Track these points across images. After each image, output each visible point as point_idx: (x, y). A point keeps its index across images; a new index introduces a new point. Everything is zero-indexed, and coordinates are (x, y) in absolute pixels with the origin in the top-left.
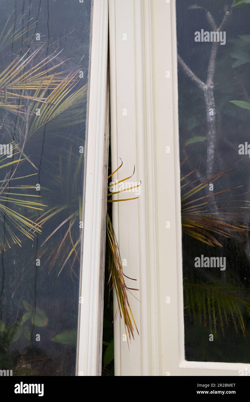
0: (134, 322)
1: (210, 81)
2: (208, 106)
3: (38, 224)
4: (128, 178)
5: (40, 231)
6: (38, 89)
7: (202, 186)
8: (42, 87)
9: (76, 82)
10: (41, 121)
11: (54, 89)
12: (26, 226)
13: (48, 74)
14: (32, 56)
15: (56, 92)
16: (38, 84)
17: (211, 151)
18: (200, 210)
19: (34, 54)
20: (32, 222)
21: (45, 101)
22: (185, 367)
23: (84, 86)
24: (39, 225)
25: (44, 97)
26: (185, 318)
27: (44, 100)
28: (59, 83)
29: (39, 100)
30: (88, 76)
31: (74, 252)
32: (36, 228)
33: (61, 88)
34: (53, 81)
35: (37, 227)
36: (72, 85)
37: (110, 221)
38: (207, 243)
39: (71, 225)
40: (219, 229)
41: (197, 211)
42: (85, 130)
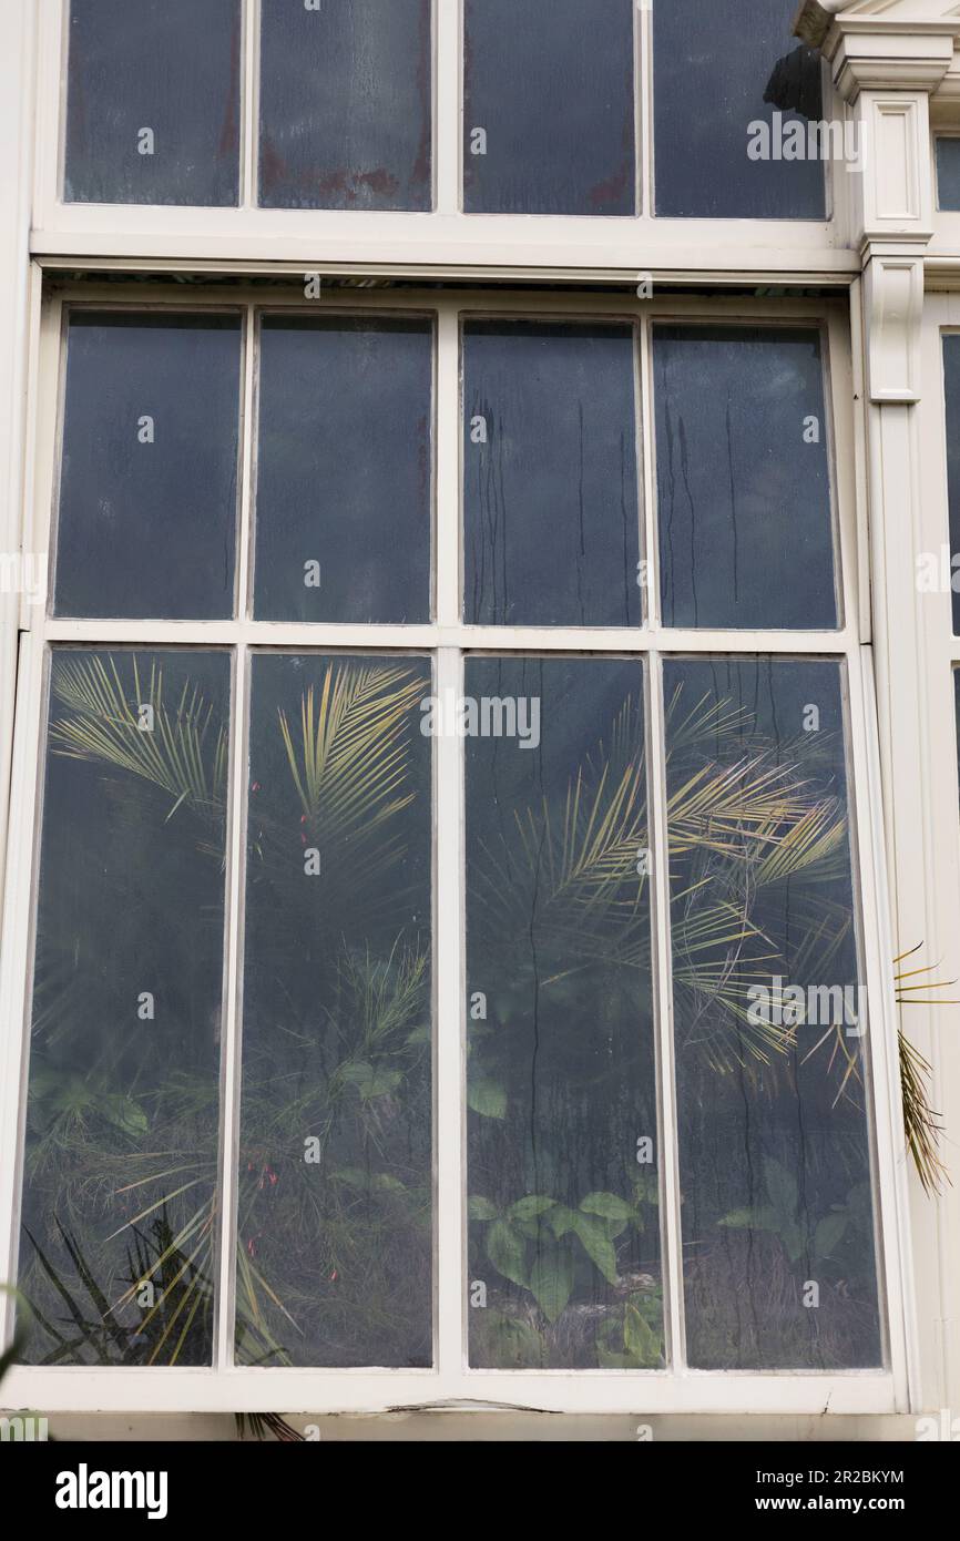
3: (791, 1030)
6: (763, 822)
8: (770, 820)
11: (794, 825)
12: (773, 1034)
13: (780, 798)
14: (750, 766)
15: (799, 829)
16: (762, 813)
19: (752, 764)
20: (781, 1028)
21: (782, 842)
24: (793, 1032)
25: (775, 835)
27: (778, 841)
28: (803, 815)
29: (766, 838)
33: (806, 824)
34: (792, 811)
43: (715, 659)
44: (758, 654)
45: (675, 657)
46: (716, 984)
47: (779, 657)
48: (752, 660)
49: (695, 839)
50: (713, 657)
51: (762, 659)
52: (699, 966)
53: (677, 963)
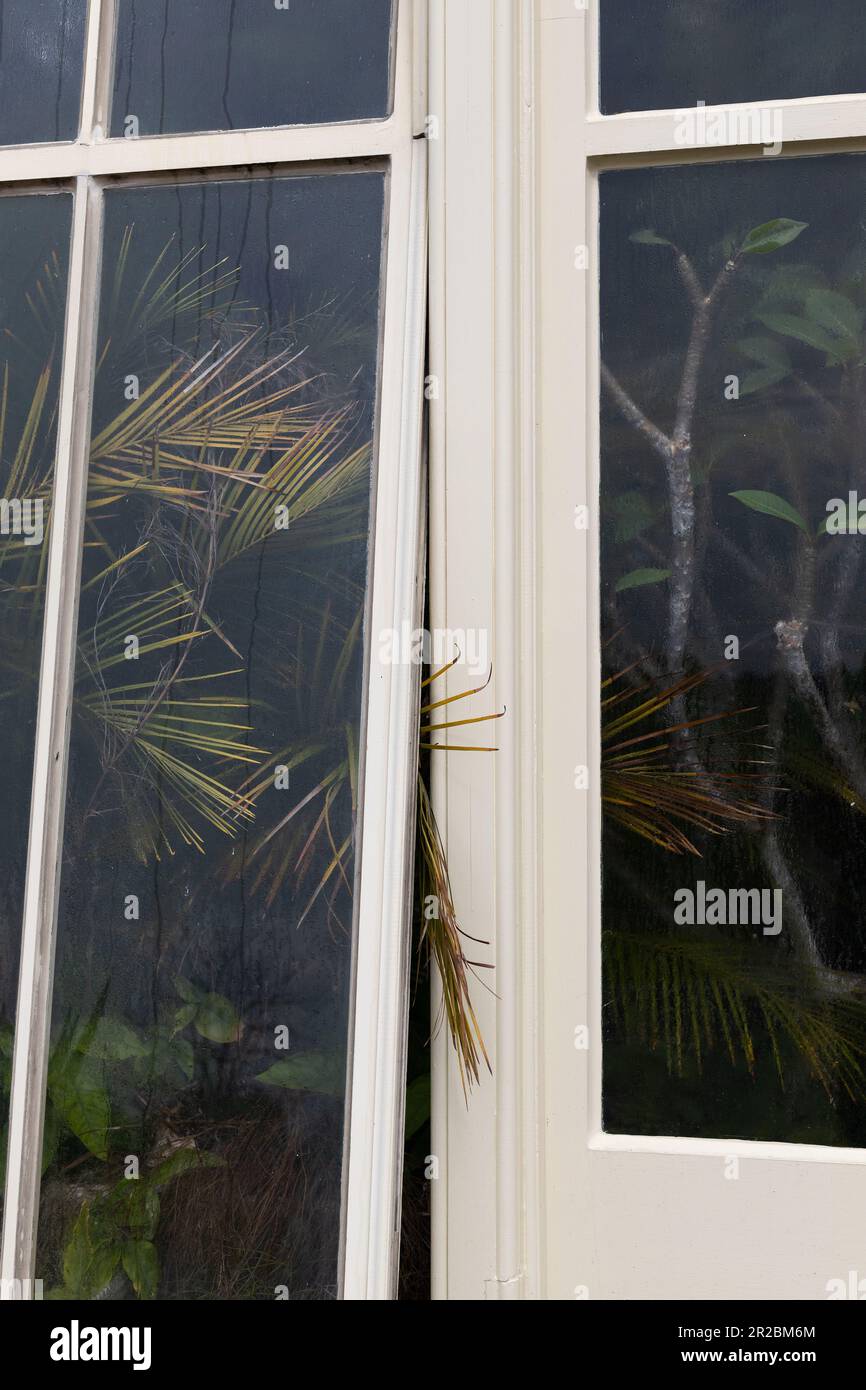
0: (481, 1043)
1: (682, 431)
2: (674, 495)
3: (246, 796)
4: (475, 691)
5: (251, 814)
6: (242, 449)
7: (655, 704)
8: (253, 444)
9: (341, 436)
10: (250, 531)
11: (285, 452)
12: (216, 802)
13: (267, 409)
14: (226, 359)
15: (291, 460)
16: (242, 435)
17: (679, 606)
18: (648, 764)
19: (231, 354)
20: (230, 791)
21: (262, 481)
22: (601, 1149)
23: (363, 448)
24: (249, 799)
25: (257, 471)
26: (605, 1028)
27: (257, 480)
28: (300, 435)
29: (243, 477)
30: (374, 422)
31: (337, 870)
32: (241, 808)
33: (303, 450)
34: (284, 429)
35: (243, 804)
36: (330, 443)
37: (426, 794)
38: (662, 843)
39: (329, 800)
40: (693, 810)
41: (642, 765)
42: (364, 563)
43: (185, 183)
44: (250, 167)
45: (122, 185)
46: (135, 718)
47: (287, 172)
48: (242, 180)
49: (134, 480)
50: (180, 179)
51: (260, 177)
52: (118, 690)
53: (82, 686)
